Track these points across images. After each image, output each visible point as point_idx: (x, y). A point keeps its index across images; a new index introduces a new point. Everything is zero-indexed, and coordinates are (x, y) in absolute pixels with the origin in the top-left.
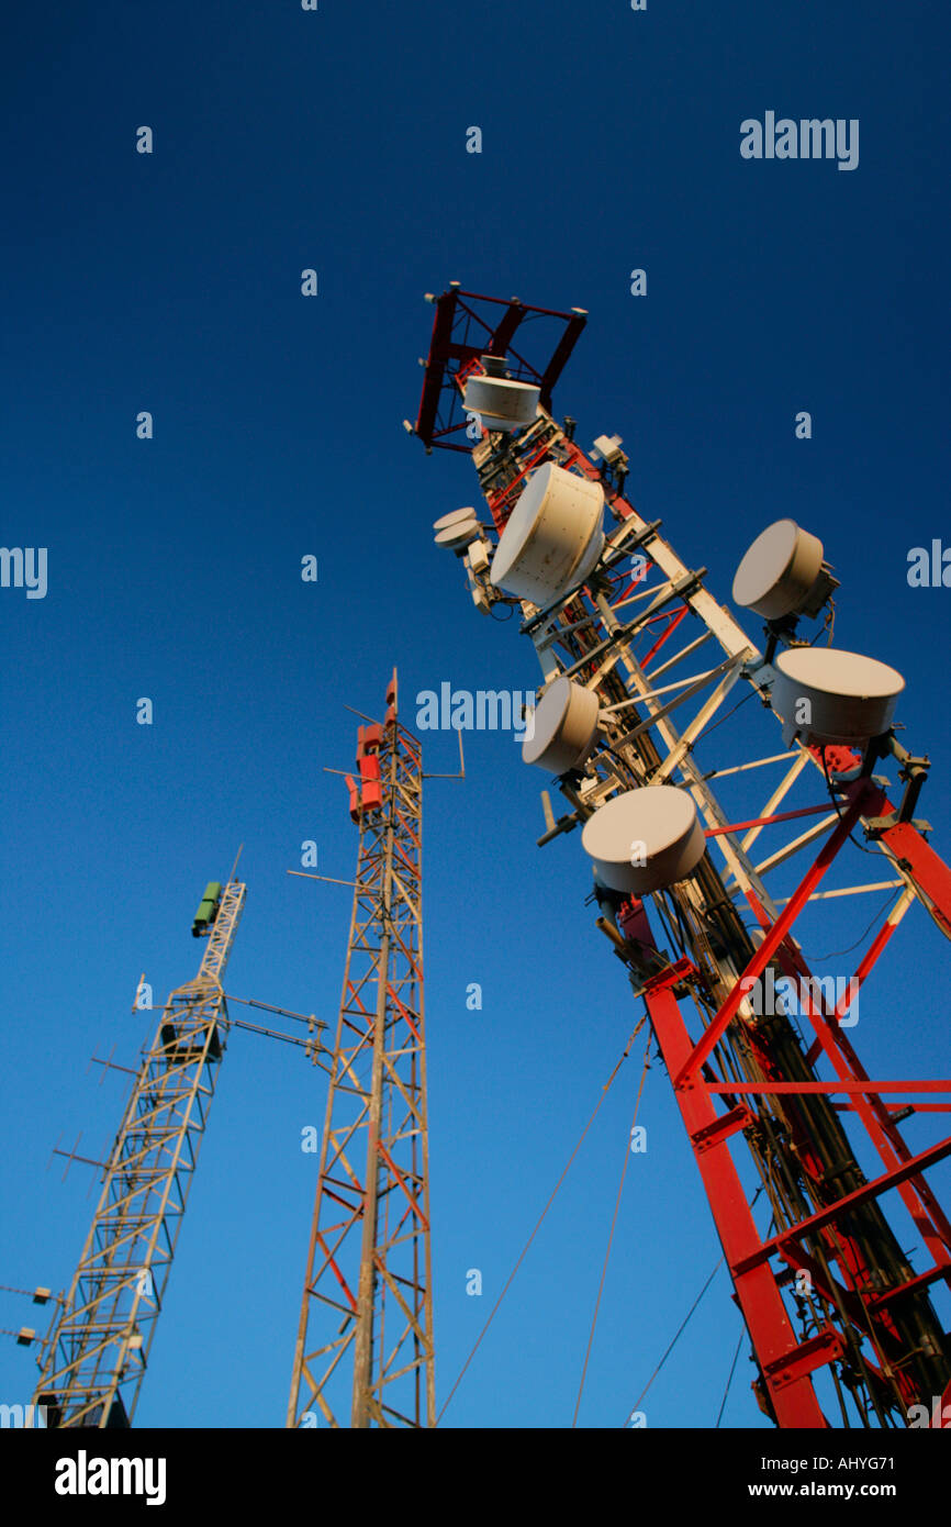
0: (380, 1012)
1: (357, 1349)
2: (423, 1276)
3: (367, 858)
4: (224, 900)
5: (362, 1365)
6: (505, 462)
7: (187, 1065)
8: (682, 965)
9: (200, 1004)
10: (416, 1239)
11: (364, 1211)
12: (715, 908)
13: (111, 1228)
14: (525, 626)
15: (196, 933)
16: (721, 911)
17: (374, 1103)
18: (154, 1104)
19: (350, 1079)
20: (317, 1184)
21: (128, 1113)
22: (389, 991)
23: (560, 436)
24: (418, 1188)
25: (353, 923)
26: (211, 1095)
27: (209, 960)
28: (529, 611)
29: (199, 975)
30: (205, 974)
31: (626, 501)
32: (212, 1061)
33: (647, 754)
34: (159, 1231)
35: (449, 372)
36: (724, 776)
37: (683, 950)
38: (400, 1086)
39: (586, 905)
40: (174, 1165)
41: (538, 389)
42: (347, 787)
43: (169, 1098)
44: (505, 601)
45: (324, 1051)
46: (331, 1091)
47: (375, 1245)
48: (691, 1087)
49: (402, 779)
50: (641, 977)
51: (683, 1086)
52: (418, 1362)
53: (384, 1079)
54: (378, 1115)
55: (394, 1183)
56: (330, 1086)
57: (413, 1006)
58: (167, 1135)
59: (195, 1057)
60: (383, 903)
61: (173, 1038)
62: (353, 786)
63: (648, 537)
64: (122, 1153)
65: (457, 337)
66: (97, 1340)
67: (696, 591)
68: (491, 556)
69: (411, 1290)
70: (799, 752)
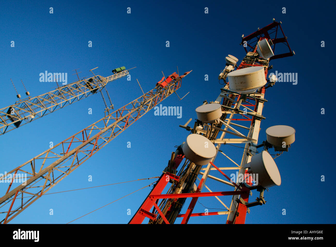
0: (123, 117)
1: (58, 160)
2: (81, 162)
3: (151, 93)
4: (123, 72)
5: (56, 163)
6: (253, 60)
7: (88, 88)
8: (177, 177)
9: (101, 82)
10: (87, 156)
11: (85, 142)
12: (194, 174)
13: (49, 97)
14: (223, 89)
15: (113, 71)
16: (194, 176)
17: (106, 129)
18: (76, 88)
19: (107, 121)
20: (83, 130)
21: (71, 84)
22: (129, 116)
23: (267, 67)
24: (96, 149)
25: (137, 99)
26: (86, 97)
27: (110, 77)
28: (226, 87)
29: (106, 78)
30: (107, 79)
31: (265, 91)
32: (92, 92)
33: (215, 135)
34: (55, 106)
35: (260, 36)
36: (223, 154)
37: (180, 175)
38: (113, 132)
39: (175, 147)
40: (68, 100)
41: (274, 55)
42: (162, 78)
43: (79, 89)
44: (225, 81)
45: (108, 112)
46: (102, 119)
47: (80, 149)
48: (152, 200)
49: (171, 88)
50: (168, 170)
51: (151, 198)
52: (65, 173)
53: (112, 128)
54: (104, 132)
55: (94, 144)
56: (103, 118)
57: (129, 123)
58: (73, 94)
59: (90, 89)
60: (145, 102)
61: (91, 82)
62: (163, 79)
63: (262, 101)
64: (63, 88)
65: (269, 32)
66: (28, 110)
67: (259, 120)
68: (231, 71)
69: (77, 162)
70: (239, 166)
